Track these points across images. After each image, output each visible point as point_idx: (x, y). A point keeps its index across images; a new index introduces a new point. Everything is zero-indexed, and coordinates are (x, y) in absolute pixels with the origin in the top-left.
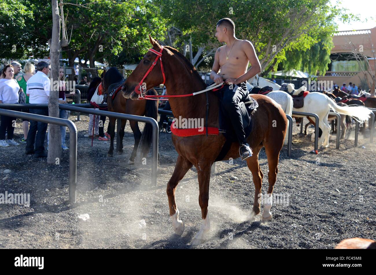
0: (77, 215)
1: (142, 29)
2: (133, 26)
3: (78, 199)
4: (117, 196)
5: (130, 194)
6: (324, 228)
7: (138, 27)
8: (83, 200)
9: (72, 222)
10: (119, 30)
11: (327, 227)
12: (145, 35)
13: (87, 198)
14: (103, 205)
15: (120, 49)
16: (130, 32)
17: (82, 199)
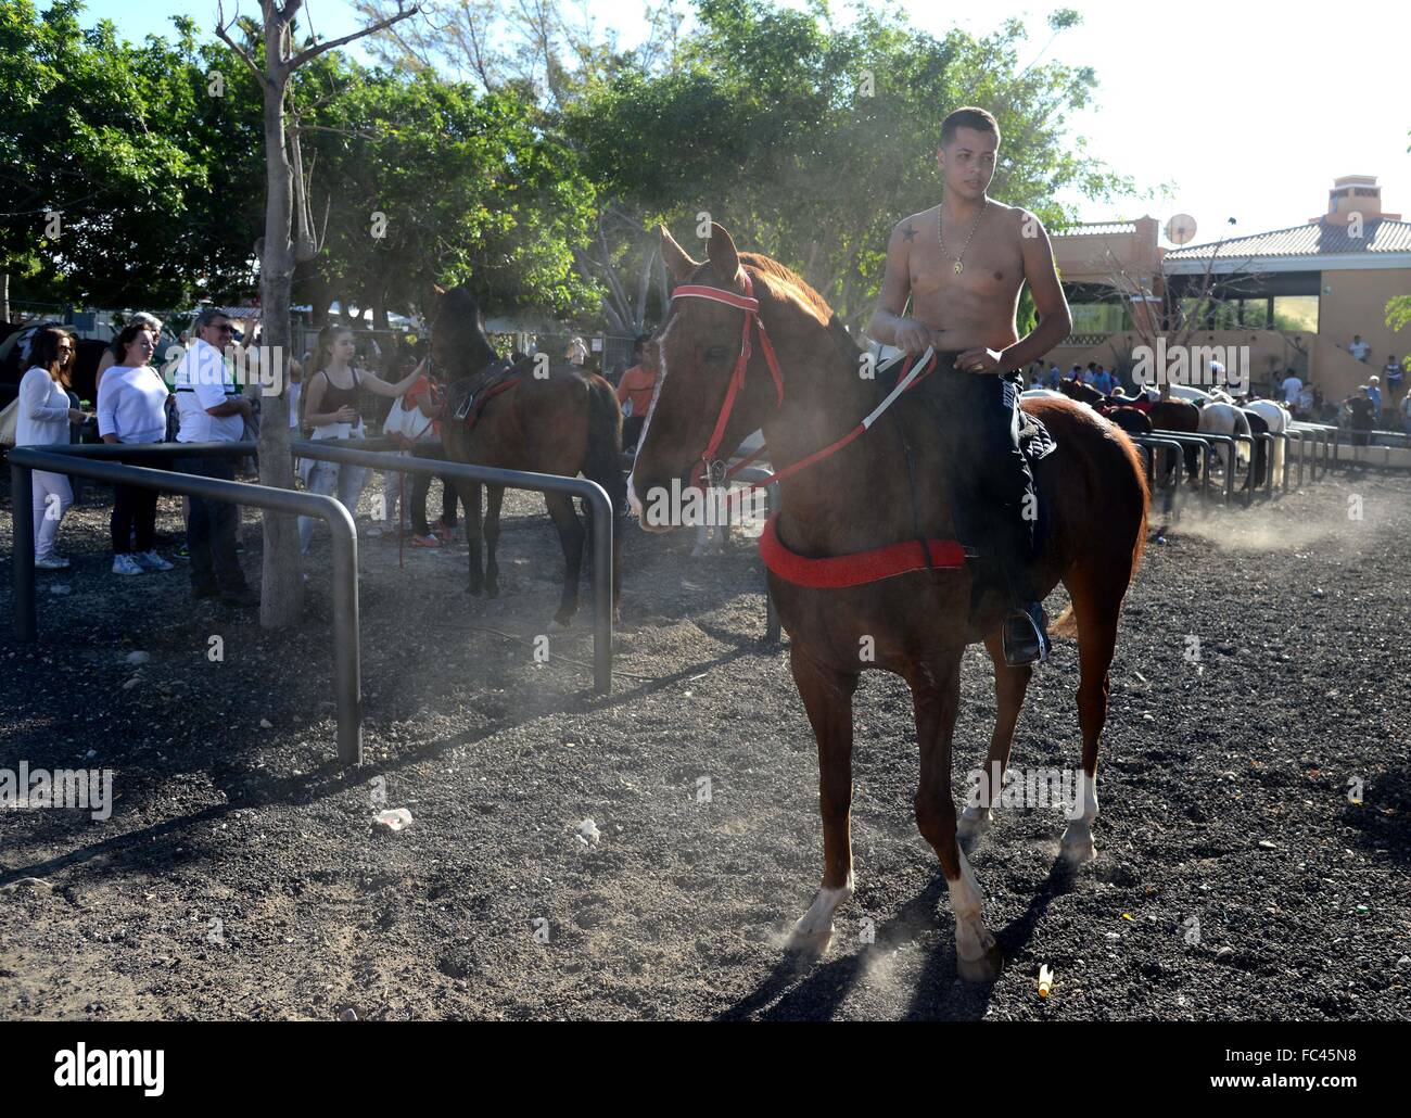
0: (370, 813)
1: (529, 215)
2: (501, 206)
3: (368, 751)
4: (491, 737)
5: (531, 726)
6: (1149, 810)
7: (516, 208)
8: (385, 756)
9: (357, 840)
10: (459, 215)
11: (1155, 804)
12: (537, 229)
13: (397, 748)
14: (451, 771)
15: (464, 271)
16: (491, 223)
17: (381, 753)
